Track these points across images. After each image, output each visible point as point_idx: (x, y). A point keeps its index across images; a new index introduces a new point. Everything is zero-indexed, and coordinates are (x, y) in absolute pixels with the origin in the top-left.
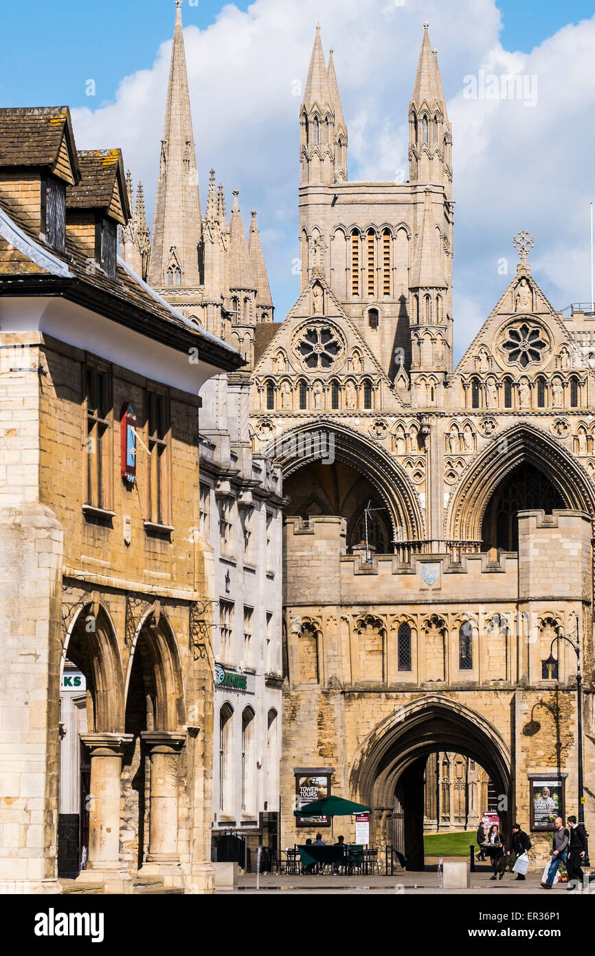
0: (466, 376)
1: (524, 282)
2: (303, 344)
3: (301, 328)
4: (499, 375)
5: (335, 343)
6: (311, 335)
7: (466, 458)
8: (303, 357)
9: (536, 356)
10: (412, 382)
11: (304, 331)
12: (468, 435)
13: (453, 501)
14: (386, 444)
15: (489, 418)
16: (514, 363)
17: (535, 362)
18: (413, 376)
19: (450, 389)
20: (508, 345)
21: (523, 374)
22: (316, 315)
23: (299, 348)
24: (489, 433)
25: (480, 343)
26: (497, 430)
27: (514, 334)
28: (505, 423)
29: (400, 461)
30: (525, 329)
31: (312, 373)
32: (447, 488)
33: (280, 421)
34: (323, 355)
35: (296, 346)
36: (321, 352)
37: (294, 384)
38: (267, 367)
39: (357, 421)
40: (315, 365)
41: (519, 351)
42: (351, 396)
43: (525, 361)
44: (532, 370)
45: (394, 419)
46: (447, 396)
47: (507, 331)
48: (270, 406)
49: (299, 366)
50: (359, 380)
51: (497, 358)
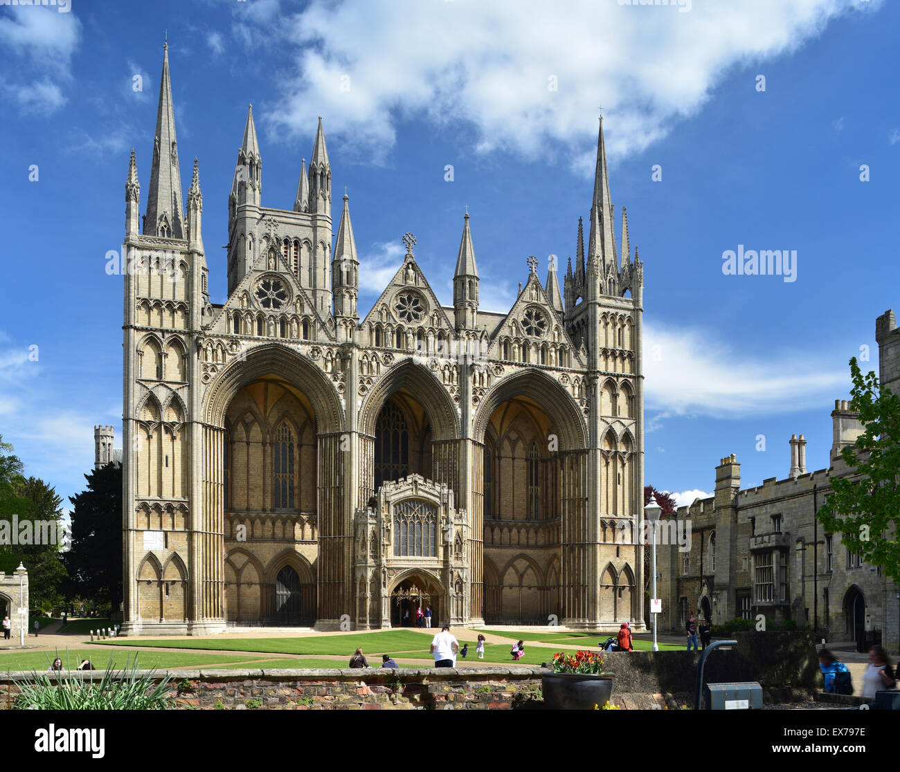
0: (373, 324)
1: (410, 266)
2: (260, 290)
3: (260, 279)
4: (395, 326)
5: (283, 292)
6: (266, 285)
7: (373, 379)
8: (260, 300)
9: (416, 317)
10: (338, 324)
11: (261, 282)
12: (374, 364)
13: (364, 406)
14: (320, 363)
15: (389, 354)
16: (403, 319)
17: (416, 320)
18: (338, 320)
19: (362, 332)
20: (399, 307)
21: (410, 326)
22: (271, 270)
23: (257, 293)
24: (388, 363)
25: (381, 303)
26: (394, 362)
27: (402, 300)
28: (399, 357)
29: (329, 376)
30: (409, 299)
31: (268, 311)
32: (361, 398)
33: (244, 342)
34: (274, 300)
35: (255, 292)
36: (273, 297)
37: (255, 317)
38: (235, 303)
39: (300, 346)
40: (269, 307)
41: (406, 312)
42: (296, 329)
43: (409, 319)
44: (415, 325)
45: (325, 347)
46: (361, 335)
47: (399, 297)
48: (237, 331)
49: (258, 305)
50: (301, 319)
51: (393, 314)
